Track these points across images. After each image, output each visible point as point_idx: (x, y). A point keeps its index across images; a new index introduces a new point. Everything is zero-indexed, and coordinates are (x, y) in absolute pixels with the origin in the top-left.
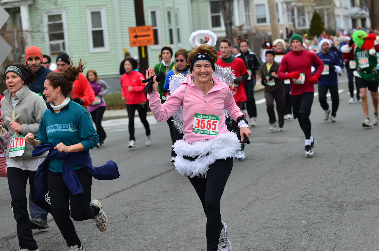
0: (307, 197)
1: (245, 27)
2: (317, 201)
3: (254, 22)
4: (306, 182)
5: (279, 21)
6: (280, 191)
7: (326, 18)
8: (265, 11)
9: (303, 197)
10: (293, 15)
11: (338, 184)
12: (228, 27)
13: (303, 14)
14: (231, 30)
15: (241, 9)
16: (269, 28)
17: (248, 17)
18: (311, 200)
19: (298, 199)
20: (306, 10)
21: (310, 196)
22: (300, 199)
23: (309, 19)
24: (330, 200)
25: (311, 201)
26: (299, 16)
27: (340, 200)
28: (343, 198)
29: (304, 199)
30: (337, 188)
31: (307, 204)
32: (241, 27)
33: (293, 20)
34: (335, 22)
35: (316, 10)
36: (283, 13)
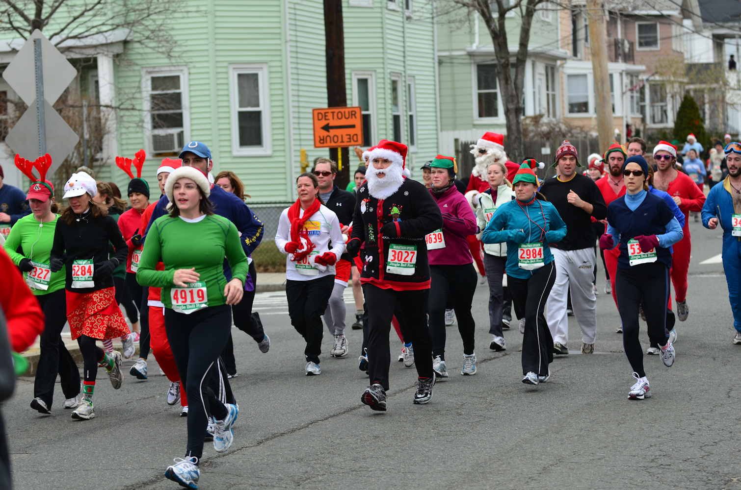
0: (660, 462)
1: (545, 120)
2: (681, 471)
3: (562, 110)
4: (659, 431)
5: (613, 110)
6: (605, 447)
7: (707, 107)
8: (586, 90)
9: (653, 461)
10: (642, 99)
11: (722, 438)
12: (512, 116)
13: (663, 99)
14: (518, 123)
15: (537, 82)
16: (594, 123)
17: (551, 100)
18: (667, 467)
19: (642, 465)
20: (668, 89)
21: (666, 459)
22: (646, 464)
23: (673, 109)
24: (706, 469)
25: (668, 470)
26: (653, 101)
27: (726, 470)
28: (732, 465)
29: (652, 464)
30: (721, 447)
31: (659, 475)
32: (536, 119)
33: (642, 110)
34: (726, 118)
35: (688, 92)
36: (623, 93)
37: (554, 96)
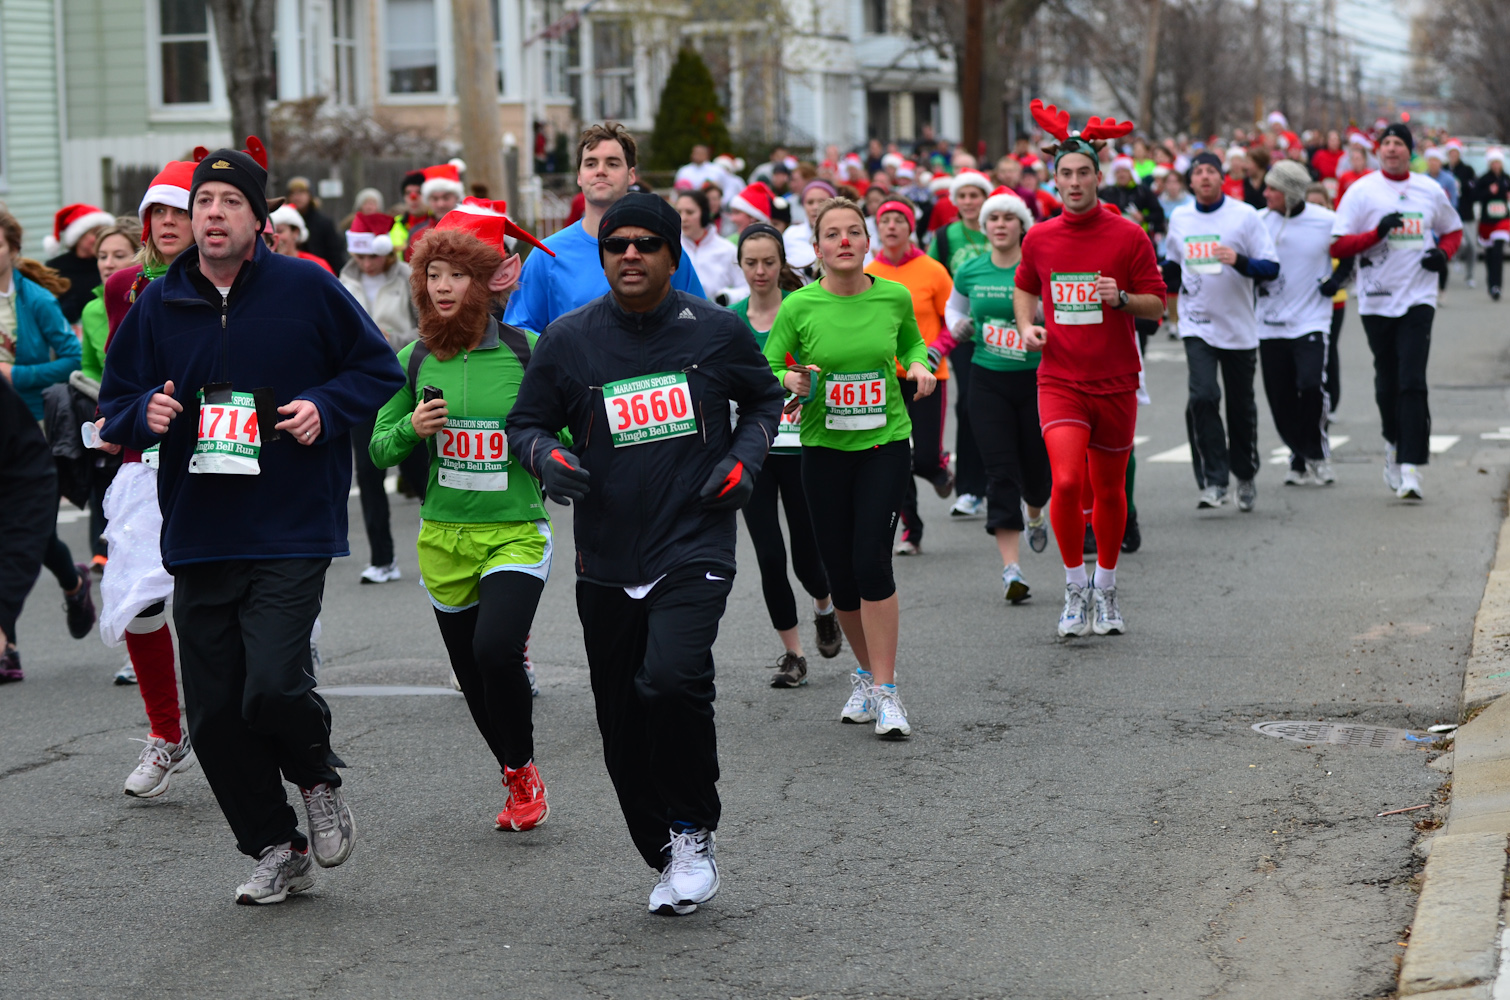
0: (613, 959)
1: (329, 110)
2: (664, 980)
3: (373, 87)
4: (611, 882)
5: (501, 85)
6: (477, 924)
7: (736, 80)
8: (432, 35)
9: (594, 956)
10: (574, 59)
11: (768, 900)
12: (246, 102)
13: (625, 59)
14: (260, 118)
15: (311, 16)
16: (451, 118)
17: (346, 61)
18: (630, 971)
19: (567, 966)
20: (639, 34)
21: (628, 952)
22: (579, 965)
23: (650, 83)
24: (727, 975)
25: (632, 979)
26: (600, 65)
27: (776, 979)
28: (792, 966)
29: (590, 966)
30: (766, 920)
31: (609, 992)
32: (307, 109)
33: (573, 85)
34: (784, 107)
35: (688, 41)
36: (526, 45)
37: (351, 51)
